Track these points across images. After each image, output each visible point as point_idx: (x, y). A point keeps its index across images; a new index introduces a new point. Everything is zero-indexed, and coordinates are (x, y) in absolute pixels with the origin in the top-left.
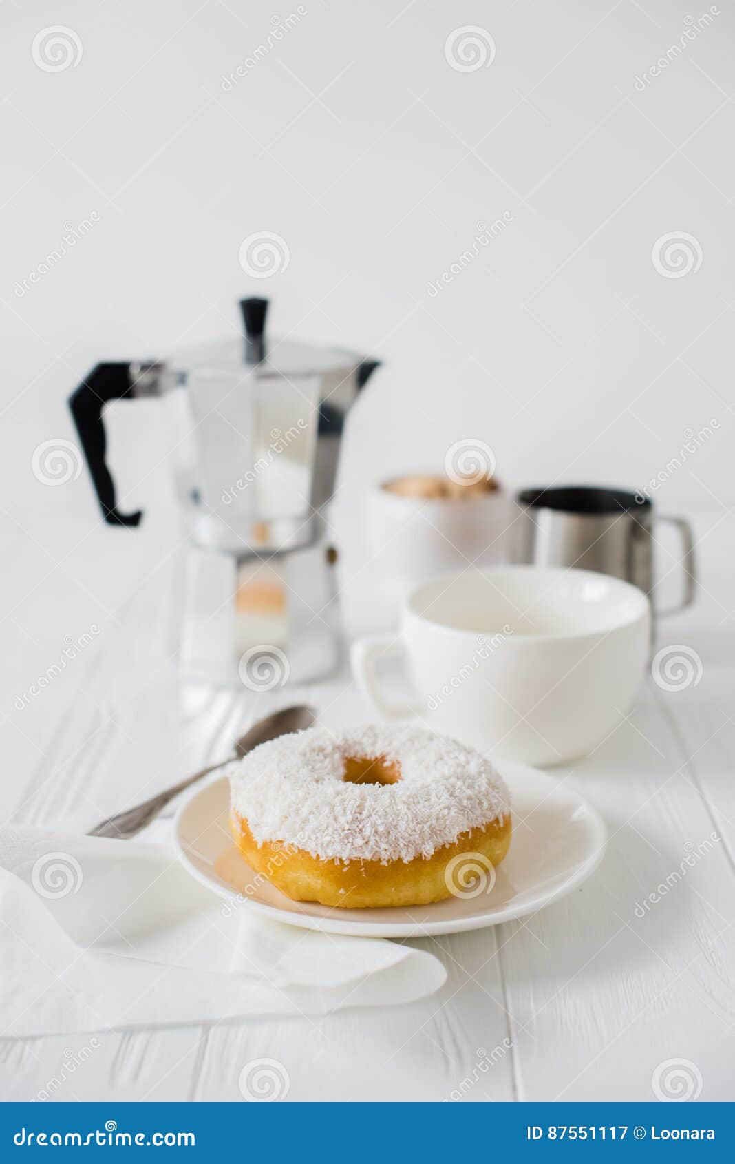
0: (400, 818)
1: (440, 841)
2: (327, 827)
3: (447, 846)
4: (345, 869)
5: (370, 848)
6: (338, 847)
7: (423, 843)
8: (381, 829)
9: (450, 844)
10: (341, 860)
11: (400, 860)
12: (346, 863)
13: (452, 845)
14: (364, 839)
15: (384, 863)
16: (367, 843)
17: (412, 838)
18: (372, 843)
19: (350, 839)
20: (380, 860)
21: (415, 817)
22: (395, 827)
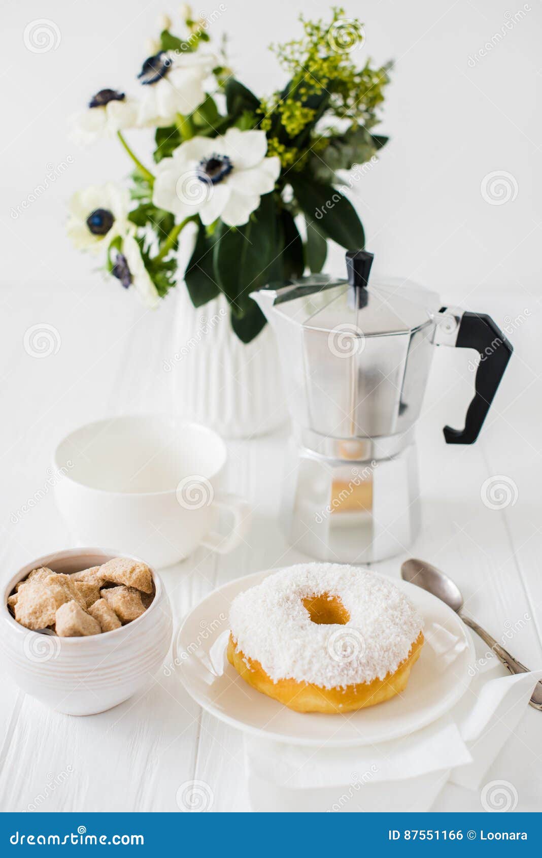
0: (372, 650)
1: (399, 660)
2: (327, 666)
3: (403, 662)
4: (344, 692)
5: (359, 676)
6: (339, 679)
7: (390, 665)
8: (364, 661)
9: (404, 660)
10: (341, 687)
11: (377, 679)
12: (345, 688)
13: (405, 660)
14: (354, 670)
15: (368, 683)
16: (357, 672)
17: (383, 663)
18: (360, 672)
19: (346, 672)
20: (365, 682)
21: (382, 647)
22: (372, 658)
